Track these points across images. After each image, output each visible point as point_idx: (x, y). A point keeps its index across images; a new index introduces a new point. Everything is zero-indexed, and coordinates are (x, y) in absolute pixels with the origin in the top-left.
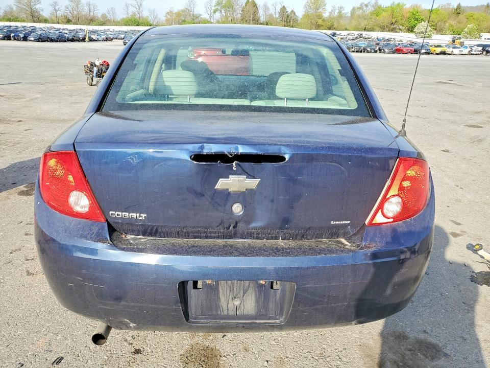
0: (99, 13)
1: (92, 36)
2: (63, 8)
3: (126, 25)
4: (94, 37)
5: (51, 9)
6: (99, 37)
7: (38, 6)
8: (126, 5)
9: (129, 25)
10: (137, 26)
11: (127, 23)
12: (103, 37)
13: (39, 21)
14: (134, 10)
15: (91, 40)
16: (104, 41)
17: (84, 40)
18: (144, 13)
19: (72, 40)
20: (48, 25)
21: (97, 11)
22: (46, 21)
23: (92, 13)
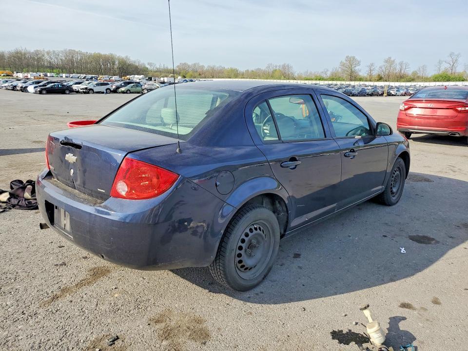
0: (409, 71)
1: (391, 92)
2: (377, 69)
3: (435, 81)
4: (392, 92)
5: (368, 69)
6: (397, 92)
7: (357, 68)
8: (440, 62)
9: (438, 81)
10: (448, 81)
11: (436, 79)
12: (402, 92)
13: (355, 80)
14: (447, 66)
15: (389, 95)
16: (403, 95)
17: (382, 95)
18: (457, 68)
19: (371, 95)
20: (362, 83)
21: (408, 70)
22: (361, 80)
23: (403, 72)
